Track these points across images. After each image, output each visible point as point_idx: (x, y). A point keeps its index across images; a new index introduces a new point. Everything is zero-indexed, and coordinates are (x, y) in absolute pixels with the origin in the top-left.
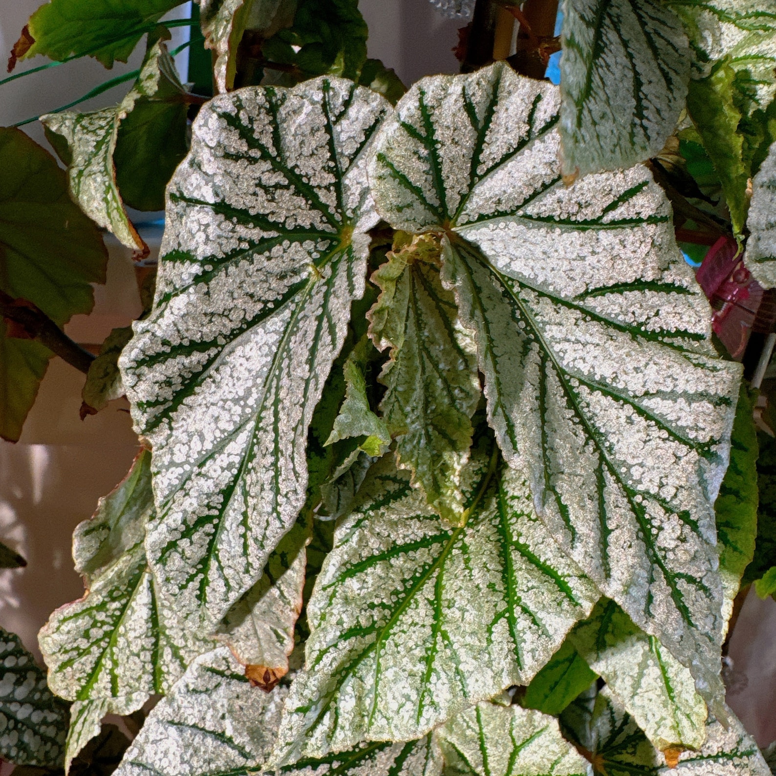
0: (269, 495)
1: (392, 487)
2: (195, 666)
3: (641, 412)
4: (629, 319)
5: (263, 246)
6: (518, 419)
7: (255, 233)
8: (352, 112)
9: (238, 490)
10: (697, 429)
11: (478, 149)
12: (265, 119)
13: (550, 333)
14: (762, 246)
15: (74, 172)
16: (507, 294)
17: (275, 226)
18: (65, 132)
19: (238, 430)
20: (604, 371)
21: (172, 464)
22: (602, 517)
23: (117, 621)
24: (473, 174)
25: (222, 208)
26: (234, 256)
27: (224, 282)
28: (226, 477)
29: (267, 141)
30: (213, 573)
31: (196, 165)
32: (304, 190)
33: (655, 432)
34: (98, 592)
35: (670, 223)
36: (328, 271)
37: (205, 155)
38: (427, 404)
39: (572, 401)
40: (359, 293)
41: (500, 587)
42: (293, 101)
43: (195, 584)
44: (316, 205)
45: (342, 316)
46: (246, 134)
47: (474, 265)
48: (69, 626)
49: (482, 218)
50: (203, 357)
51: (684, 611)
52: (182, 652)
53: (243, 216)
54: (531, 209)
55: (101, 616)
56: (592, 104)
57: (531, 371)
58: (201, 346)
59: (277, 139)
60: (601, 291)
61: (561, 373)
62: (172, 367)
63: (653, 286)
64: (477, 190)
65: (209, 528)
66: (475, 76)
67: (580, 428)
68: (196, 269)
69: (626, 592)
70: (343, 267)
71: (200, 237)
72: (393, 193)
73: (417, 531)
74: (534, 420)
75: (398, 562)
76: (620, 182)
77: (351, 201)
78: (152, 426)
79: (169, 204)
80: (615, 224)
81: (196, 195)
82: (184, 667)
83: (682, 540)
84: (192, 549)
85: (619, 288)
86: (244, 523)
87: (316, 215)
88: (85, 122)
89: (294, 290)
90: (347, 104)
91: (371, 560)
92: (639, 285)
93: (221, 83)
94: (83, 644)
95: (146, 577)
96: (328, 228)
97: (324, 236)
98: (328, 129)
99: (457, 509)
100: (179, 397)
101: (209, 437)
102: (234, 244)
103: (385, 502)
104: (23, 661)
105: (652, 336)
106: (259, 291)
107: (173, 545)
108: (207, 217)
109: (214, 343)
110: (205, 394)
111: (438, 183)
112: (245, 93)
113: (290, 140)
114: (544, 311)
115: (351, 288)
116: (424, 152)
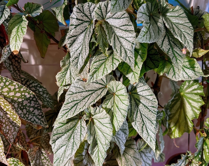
0: (85, 53)
1: (100, 53)
2: (76, 79)
3: (125, 39)
4: (125, 29)
5: (82, 23)
6: (111, 40)
7: (81, 22)
8: (92, 6)
9: (81, 53)
10: (131, 41)
11: (107, 10)
12: (82, 8)
13: (116, 31)
14: (139, 19)
15: (57, 15)
16: (111, 27)
17: (83, 21)
18: (55, 10)
19: (81, 46)
20: (122, 35)
21: (73, 51)
22: (121, 51)
23: (66, 74)
24: (106, 13)
25: (77, 19)
26: (79, 25)
27: (78, 28)
28: (79, 52)
29: (82, 10)
30: (78, 64)
31: (74, 14)
32: (87, 16)
33: (127, 41)
34: (63, 70)
35: (129, 17)
36: (90, 26)
37: (75, 12)
38: (103, 42)
39: (118, 39)
40: (94, 28)
41: (112, 62)
42: (85, 5)
43: (76, 66)
44: (88, 18)
45: (92, 31)
46: (79, 10)
47: (107, 24)
48: (60, 75)
49: (108, 18)
50: (76, 37)
51: (130, 60)
52: (74, 78)
53: (80, 20)
54: (113, 17)
55: (64, 74)
56: (116, 5)
57: (113, 36)
58: (76, 36)
59: (83, 10)
60: (122, 26)
61: (117, 36)
62: (72, 39)
63: (127, 25)
64: (107, 15)
65: (78, 58)
66: (105, 2)
67: (119, 42)
68: (74, 26)
69: (123, 58)
70: (92, 25)
71: (75, 22)
72: (97, 16)
73: (103, 58)
74: (113, 40)
75: (100, 61)
76: (122, 13)
77: (92, 17)
78: (70, 46)
79: (70, 19)
80: (122, 18)
81: (74, 17)
82: (75, 80)
83: (130, 53)
84: (76, 61)
85: (124, 26)
86: (82, 57)
87: (88, 19)
88: (57, 9)
89: (86, 29)
90: (91, 5)
91: (97, 61)
92: (126, 25)
93: (76, 4)
94: (62, 77)
95: (69, 68)
96: (90, 21)
97: (89, 22)
98: (89, 8)
99: (107, 55)
100: (73, 42)
101: (77, 47)
102: (79, 23)
103: (99, 55)
104: (47, 92)
105: (127, 31)
106: (82, 29)
107: (74, 60)
108: (75, 20)
109: (77, 36)
110: (76, 42)
111: (102, 14)
112: (79, 5)
113: (84, 10)
114: (115, 29)
115: (93, 27)
116: (100, 11)
